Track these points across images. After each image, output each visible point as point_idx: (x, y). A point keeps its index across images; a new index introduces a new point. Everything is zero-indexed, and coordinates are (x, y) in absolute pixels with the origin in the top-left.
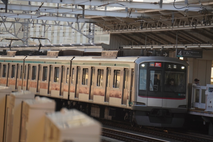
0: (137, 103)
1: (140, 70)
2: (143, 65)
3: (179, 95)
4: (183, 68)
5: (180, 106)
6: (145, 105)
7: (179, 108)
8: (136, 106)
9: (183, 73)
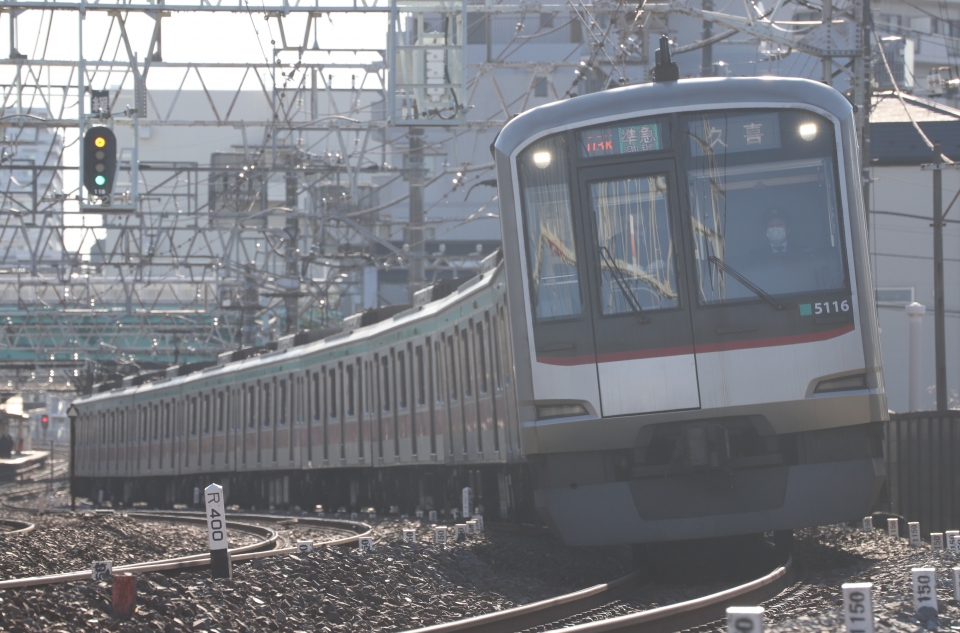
0: (542, 408)
1: (527, 192)
2: (542, 158)
3: (805, 309)
4: (808, 130)
5: (820, 386)
6: (586, 413)
7: (819, 396)
8: (535, 428)
9: (817, 163)
